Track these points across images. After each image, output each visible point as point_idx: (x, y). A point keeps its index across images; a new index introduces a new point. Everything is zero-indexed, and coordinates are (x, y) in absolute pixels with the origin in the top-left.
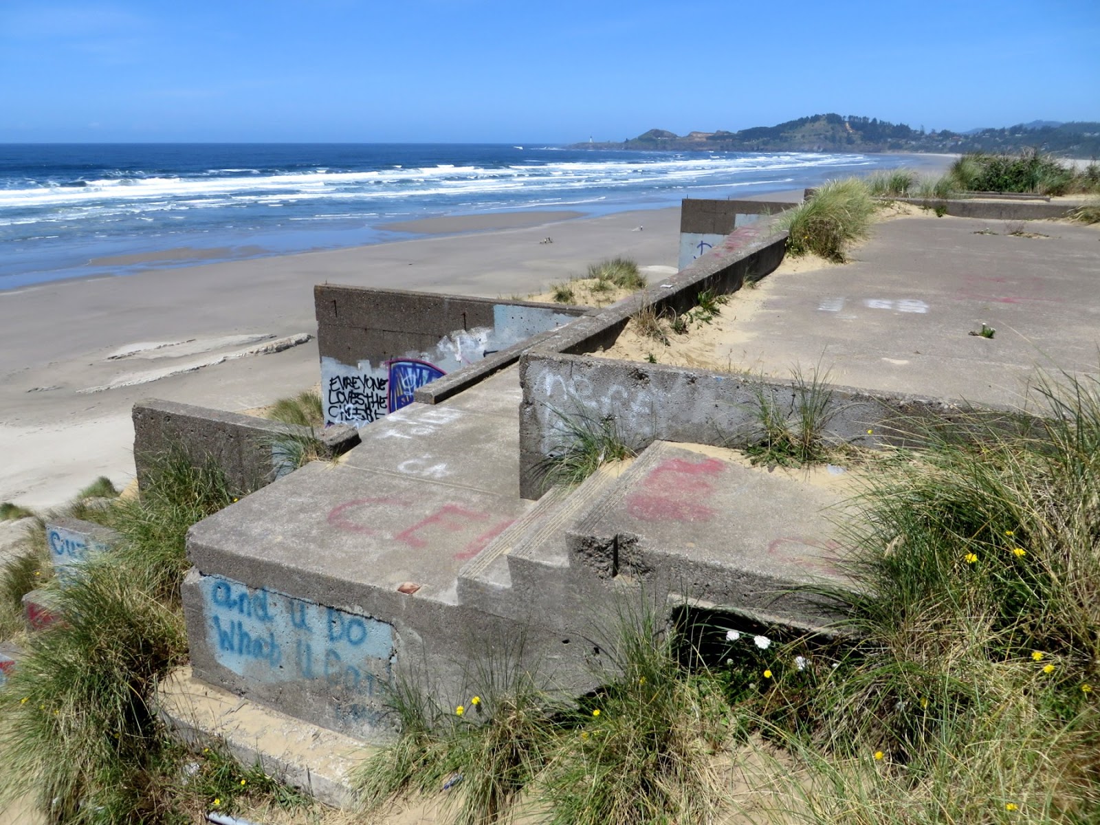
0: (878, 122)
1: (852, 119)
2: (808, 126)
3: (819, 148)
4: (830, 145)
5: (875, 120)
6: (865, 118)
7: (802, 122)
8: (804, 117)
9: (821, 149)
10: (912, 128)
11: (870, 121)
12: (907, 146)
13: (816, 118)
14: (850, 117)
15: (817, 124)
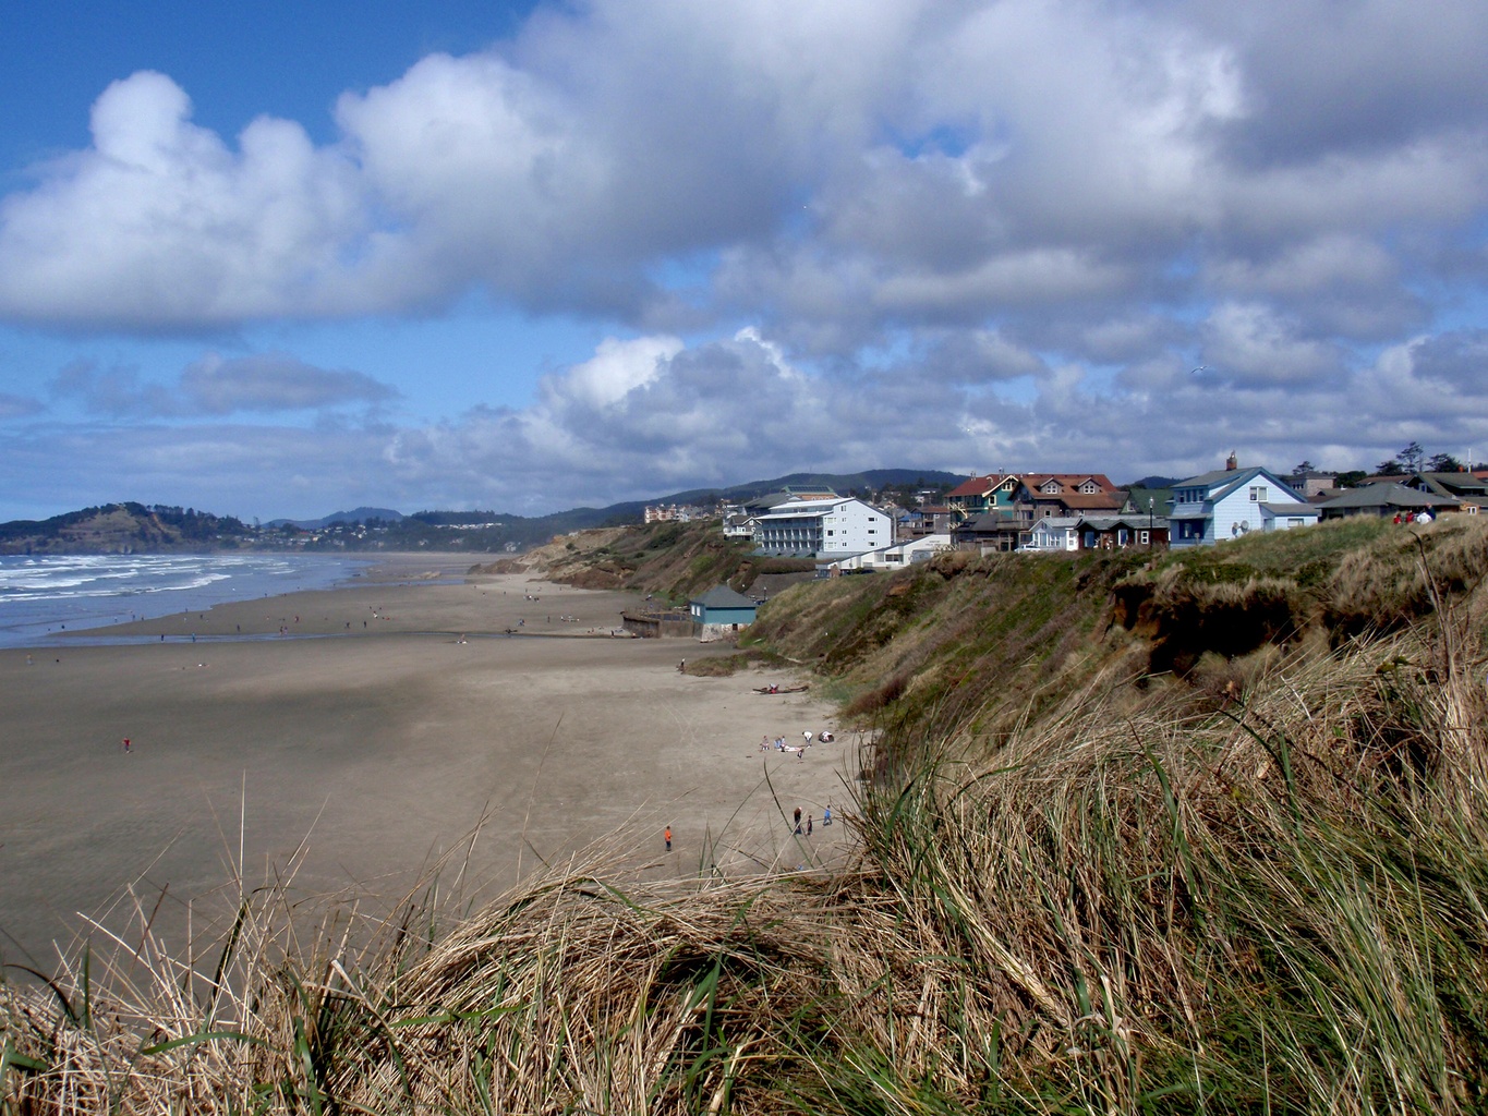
0: (196, 513)
1: (161, 511)
2: (99, 519)
3: (126, 549)
4: (141, 545)
5: (191, 510)
6: (177, 508)
7: (90, 513)
8: (91, 506)
9: (130, 551)
10: (244, 521)
11: (185, 512)
12: (242, 545)
13: (109, 509)
14: (156, 507)
15: (115, 516)
